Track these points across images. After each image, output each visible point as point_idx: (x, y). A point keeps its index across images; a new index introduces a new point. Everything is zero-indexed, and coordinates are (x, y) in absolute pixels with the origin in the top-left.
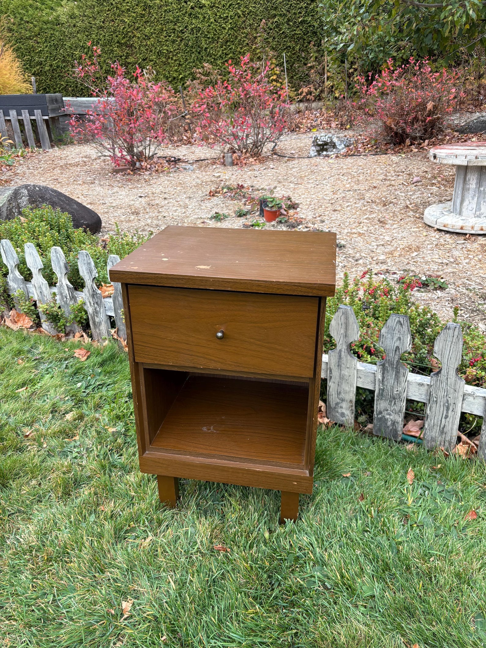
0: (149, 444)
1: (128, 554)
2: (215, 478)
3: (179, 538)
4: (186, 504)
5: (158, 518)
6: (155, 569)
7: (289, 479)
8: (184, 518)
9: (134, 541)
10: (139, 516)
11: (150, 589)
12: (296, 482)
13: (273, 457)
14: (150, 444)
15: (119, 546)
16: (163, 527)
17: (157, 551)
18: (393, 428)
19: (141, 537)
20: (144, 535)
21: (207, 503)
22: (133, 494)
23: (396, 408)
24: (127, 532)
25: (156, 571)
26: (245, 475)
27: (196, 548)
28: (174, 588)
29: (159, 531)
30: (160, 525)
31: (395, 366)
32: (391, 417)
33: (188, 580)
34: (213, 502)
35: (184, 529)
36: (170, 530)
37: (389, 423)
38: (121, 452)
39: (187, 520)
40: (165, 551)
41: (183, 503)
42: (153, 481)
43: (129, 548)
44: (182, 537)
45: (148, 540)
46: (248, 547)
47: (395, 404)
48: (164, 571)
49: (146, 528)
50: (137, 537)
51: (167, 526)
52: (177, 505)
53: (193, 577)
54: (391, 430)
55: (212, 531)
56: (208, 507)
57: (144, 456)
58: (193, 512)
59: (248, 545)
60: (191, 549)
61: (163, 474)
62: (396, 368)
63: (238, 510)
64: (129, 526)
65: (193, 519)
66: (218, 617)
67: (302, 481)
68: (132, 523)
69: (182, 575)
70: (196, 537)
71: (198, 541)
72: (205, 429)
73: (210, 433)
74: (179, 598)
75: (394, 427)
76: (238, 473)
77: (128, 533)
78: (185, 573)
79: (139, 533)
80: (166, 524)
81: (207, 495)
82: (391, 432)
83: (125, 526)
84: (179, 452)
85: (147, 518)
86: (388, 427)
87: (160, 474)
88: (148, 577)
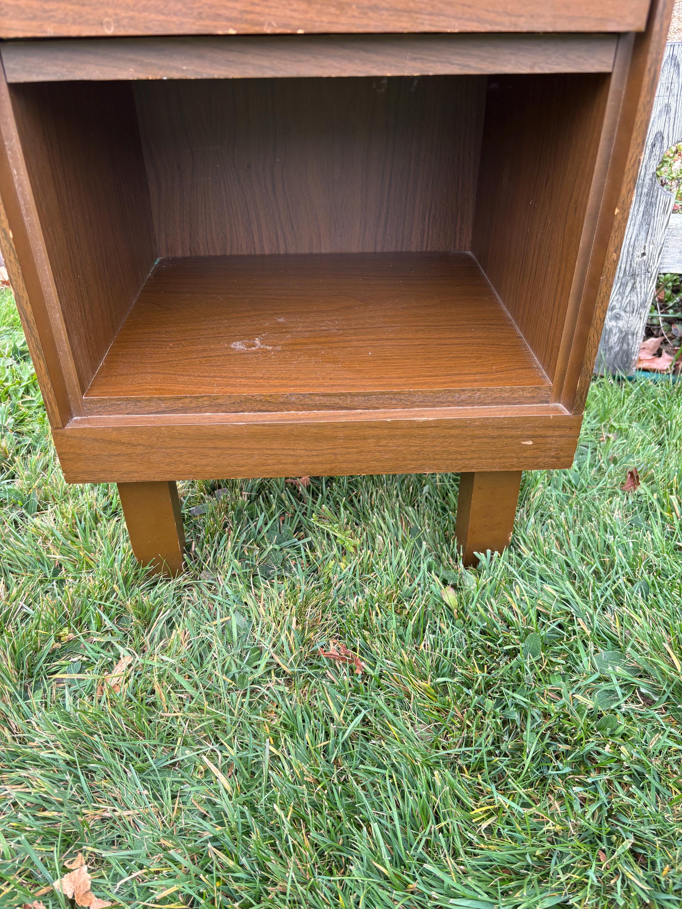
0: (77, 390)
1: (67, 718)
2: (296, 463)
3: (210, 646)
4: (211, 559)
5: (139, 605)
6: (156, 742)
7: (513, 433)
8: (208, 593)
9: (80, 676)
10: (83, 610)
11: (151, 808)
12: (529, 437)
13: (460, 382)
14: (83, 391)
15: (35, 699)
16: (158, 626)
17: (153, 692)
18: (621, 348)
19: (99, 664)
20: (109, 656)
21: (262, 550)
22: (58, 557)
23: (634, 298)
24: (53, 655)
25: (159, 750)
26: (383, 442)
27: (263, 663)
28: (229, 788)
29: (147, 639)
30: (148, 624)
31: (645, 190)
32: (621, 324)
33: (267, 757)
34: (278, 543)
35: (219, 621)
36: (178, 631)
37: (614, 339)
38: (11, 469)
39: (219, 598)
40: (176, 687)
41: (201, 558)
42: (108, 520)
43: (69, 700)
44: (218, 645)
45: (120, 669)
46: (408, 638)
47: (633, 288)
48: (185, 743)
49: (108, 638)
50: (86, 665)
51: (169, 621)
52: (186, 565)
53: (277, 746)
54: (617, 354)
55: (301, 613)
56: (268, 557)
57: (68, 427)
58: (233, 575)
59: (410, 629)
60: (248, 669)
61: (136, 478)
62: (648, 194)
63: (352, 550)
64: (58, 639)
65: (236, 592)
66: (391, 850)
67: (550, 433)
68: (66, 630)
69: (243, 746)
70: (258, 636)
71: (266, 645)
72: (238, 346)
73: (254, 353)
74: (252, 822)
75: (625, 347)
76: (365, 438)
77: (59, 657)
78: (248, 739)
79: (91, 654)
80: (163, 617)
81: (259, 532)
82: (615, 358)
83: (45, 641)
84: (179, 404)
85: (107, 611)
86: (611, 348)
87: (127, 479)
88: (140, 771)
